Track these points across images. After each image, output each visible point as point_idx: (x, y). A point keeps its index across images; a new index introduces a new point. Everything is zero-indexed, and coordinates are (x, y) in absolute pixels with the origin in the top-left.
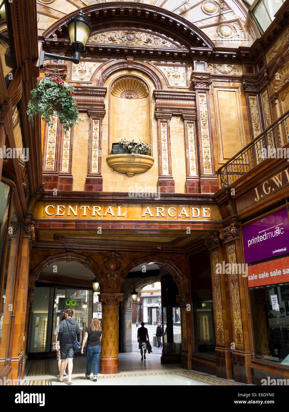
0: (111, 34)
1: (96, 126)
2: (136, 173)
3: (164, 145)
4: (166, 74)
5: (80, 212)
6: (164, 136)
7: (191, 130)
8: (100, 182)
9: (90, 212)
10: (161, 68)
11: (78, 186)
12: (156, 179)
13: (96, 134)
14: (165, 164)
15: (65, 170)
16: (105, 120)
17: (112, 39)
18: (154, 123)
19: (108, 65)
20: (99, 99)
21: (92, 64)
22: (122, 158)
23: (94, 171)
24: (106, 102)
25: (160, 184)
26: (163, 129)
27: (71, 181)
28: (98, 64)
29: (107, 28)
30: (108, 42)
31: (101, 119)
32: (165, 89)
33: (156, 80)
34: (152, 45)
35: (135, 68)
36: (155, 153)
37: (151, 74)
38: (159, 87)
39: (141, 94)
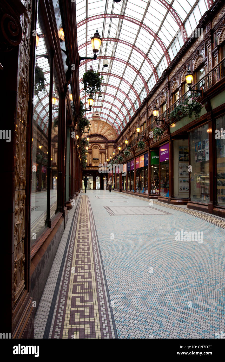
0: (93, 138)
1: (91, 155)
2: (96, 163)
3: (101, 158)
5: (89, 168)
6: (101, 156)
7: (105, 155)
8: (91, 164)
10: (101, 144)
11: (88, 165)
12: (99, 163)
13: (91, 156)
14: (101, 161)
16: (92, 154)
17: (93, 139)
18: (99, 154)
19: (93, 144)
20: (91, 151)
22: (94, 160)
23: (90, 162)
28: (91, 144)
29: (92, 137)
30: (92, 140)
31: (91, 154)
32: (101, 148)
33: (100, 147)
34: (99, 140)
35: (97, 144)
36: (99, 159)
37: (99, 145)
38: (100, 148)
39: (97, 149)
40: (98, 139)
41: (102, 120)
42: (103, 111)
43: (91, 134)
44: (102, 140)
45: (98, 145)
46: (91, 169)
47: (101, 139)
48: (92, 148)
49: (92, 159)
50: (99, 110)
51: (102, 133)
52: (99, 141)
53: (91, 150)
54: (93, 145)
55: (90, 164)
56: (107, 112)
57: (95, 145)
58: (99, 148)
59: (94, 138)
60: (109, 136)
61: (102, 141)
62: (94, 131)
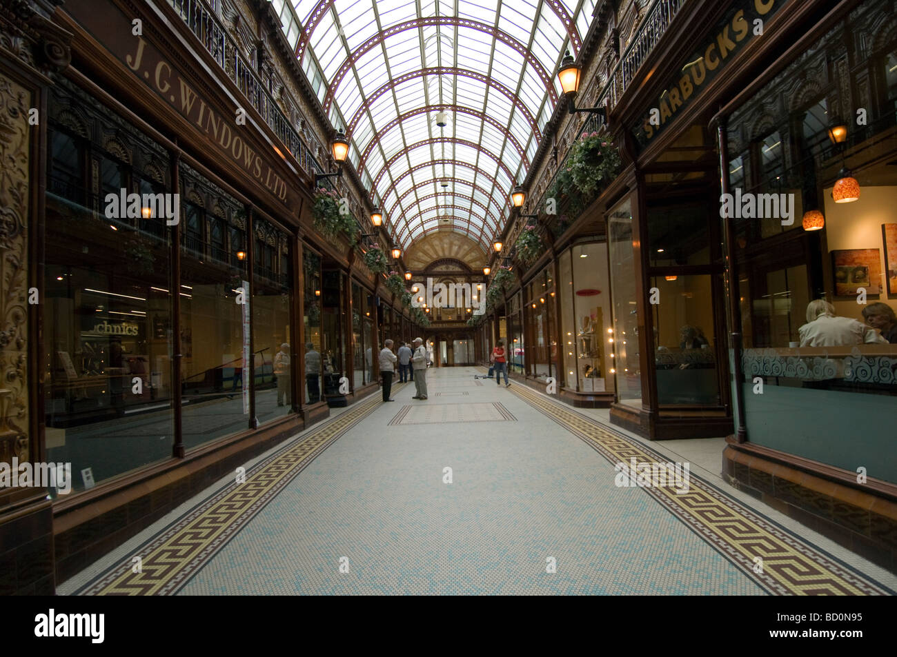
34: (454, 270)
40: (454, 268)
41: (456, 230)
42: (458, 213)
44: (460, 270)
45: (452, 280)
47: (457, 269)
50: (450, 212)
51: (459, 256)
52: (454, 272)
55: (439, 318)
56: (466, 215)
60: (474, 263)
61: (460, 272)
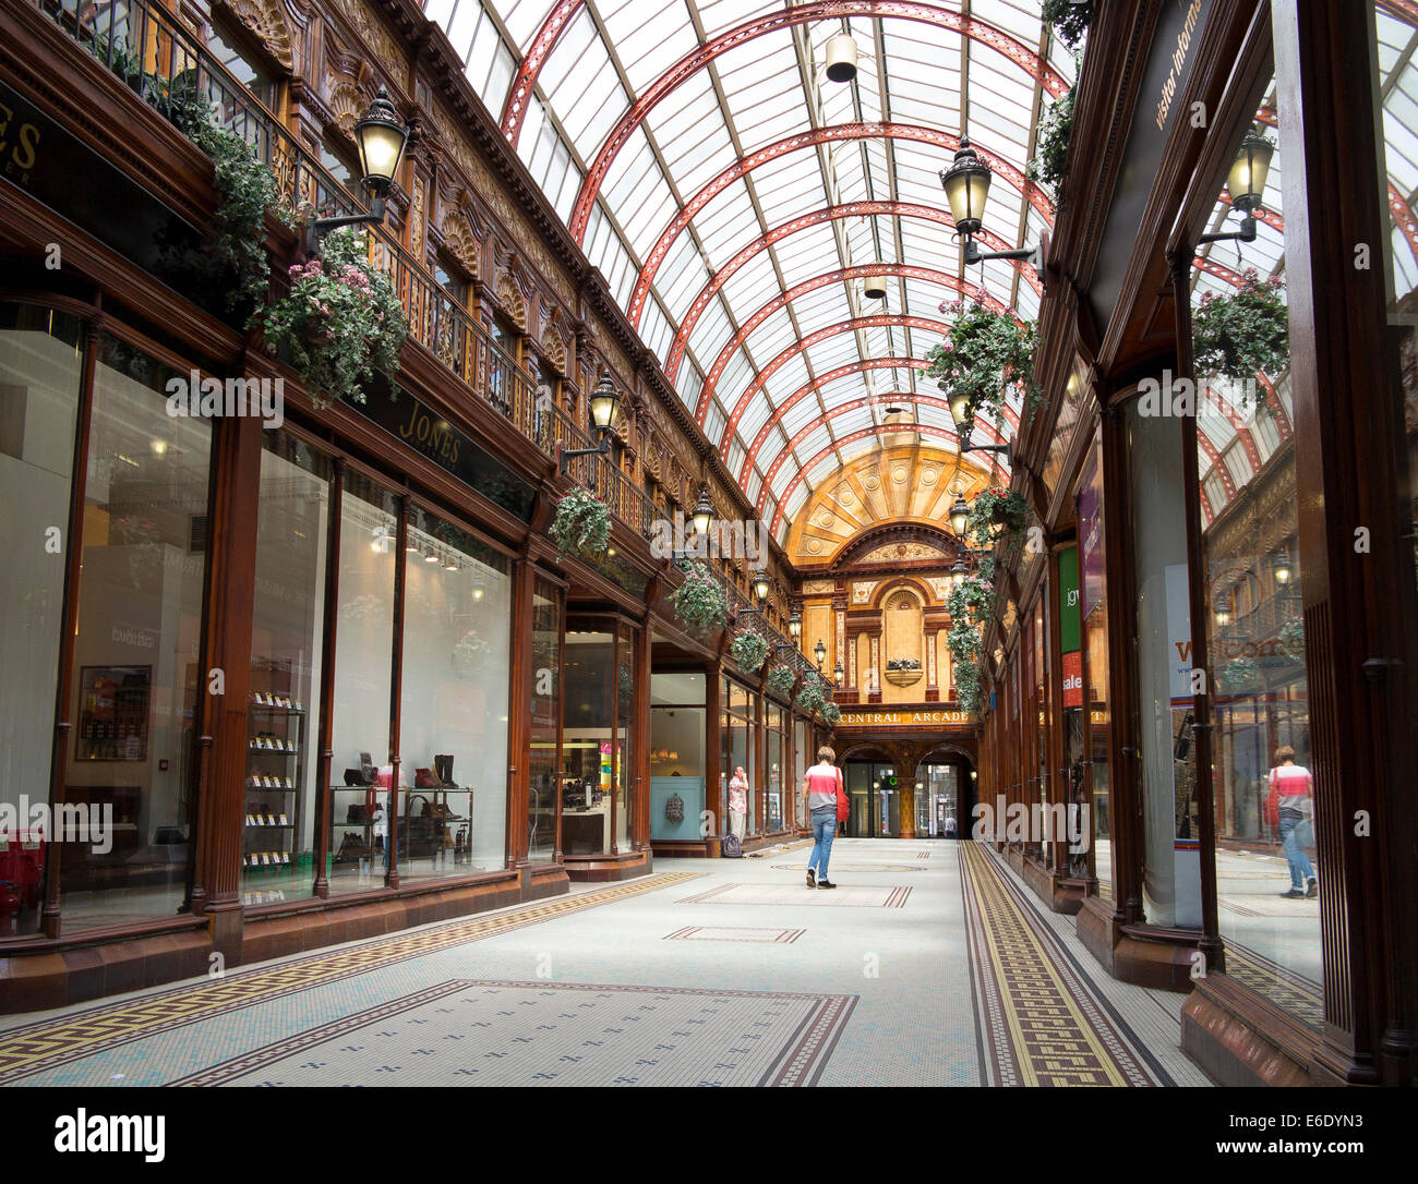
0: (885, 549)
1: (875, 645)
2: (908, 685)
3: (932, 657)
4: (934, 586)
5: (865, 719)
6: (931, 648)
8: (880, 694)
9: (873, 719)
10: (930, 580)
11: (863, 701)
12: (925, 689)
13: (875, 651)
14: (932, 674)
15: (852, 685)
16: (882, 638)
17: (885, 555)
18: (924, 638)
19: (886, 583)
20: (875, 618)
21: (869, 583)
22: (894, 674)
23: (876, 685)
24: (883, 623)
25: (928, 693)
26: (931, 642)
27: (857, 694)
28: (875, 583)
29: (881, 544)
30: (883, 559)
31: (879, 637)
32: (933, 603)
33: (925, 594)
34: (921, 557)
35: (907, 583)
36: (924, 665)
37: (920, 588)
38: (927, 601)
39: (913, 606)
40: (917, 552)
43: (876, 525)
44: (938, 554)
45: (914, 584)
46: (878, 720)
47: (929, 553)
48: (882, 606)
49: (883, 667)
52: (921, 561)
53: (878, 613)
54: (888, 587)
55: (875, 696)
57: (897, 589)
58: (923, 603)
59: (894, 547)
61: (939, 560)
62: (891, 509)
